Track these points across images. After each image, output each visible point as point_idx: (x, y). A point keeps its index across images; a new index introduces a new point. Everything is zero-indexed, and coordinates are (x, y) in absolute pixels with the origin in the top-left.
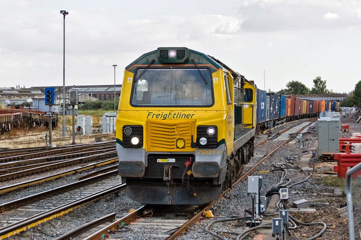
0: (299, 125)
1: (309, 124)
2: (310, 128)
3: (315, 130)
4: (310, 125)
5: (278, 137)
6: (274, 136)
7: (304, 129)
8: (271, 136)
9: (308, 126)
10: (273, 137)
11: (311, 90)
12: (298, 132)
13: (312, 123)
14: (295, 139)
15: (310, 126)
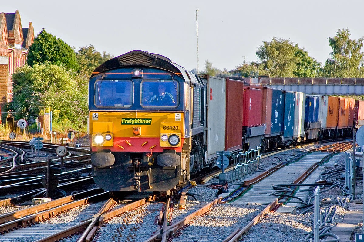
0: (297, 160)
1: (324, 159)
2: (327, 172)
3: (341, 176)
4: (326, 162)
5: (244, 195)
6: (235, 192)
7: (313, 174)
8: (225, 192)
9: (321, 163)
10: (231, 194)
11: (323, 65)
12: (298, 181)
13: (331, 156)
14: (291, 201)
15: (328, 164)
